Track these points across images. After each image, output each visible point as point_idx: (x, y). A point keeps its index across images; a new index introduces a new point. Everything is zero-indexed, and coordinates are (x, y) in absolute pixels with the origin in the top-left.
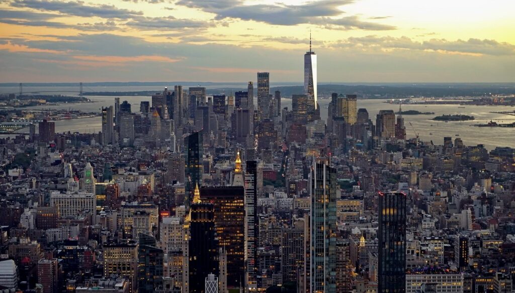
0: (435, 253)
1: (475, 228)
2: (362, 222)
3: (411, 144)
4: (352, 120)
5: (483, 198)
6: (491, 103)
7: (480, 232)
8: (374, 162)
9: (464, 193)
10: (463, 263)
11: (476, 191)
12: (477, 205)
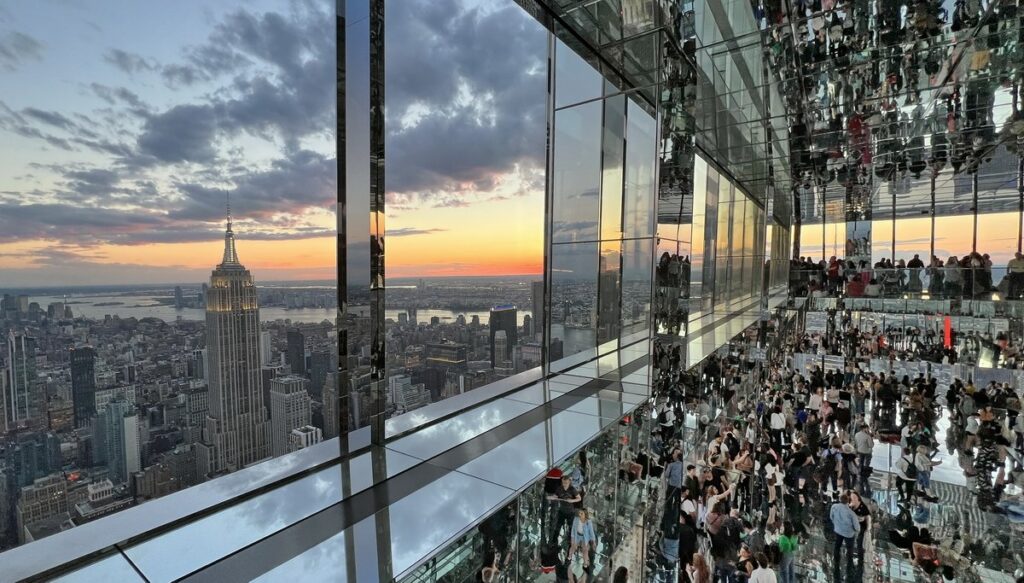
0: (109, 378)
1: (135, 361)
2: (47, 369)
3: (79, 320)
4: (25, 309)
5: (139, 345)
7: (140, 363)
8: (48, 333)
9: (125, 344)
10: (131, 380)
11: (133, 342)
12: (136, 349)
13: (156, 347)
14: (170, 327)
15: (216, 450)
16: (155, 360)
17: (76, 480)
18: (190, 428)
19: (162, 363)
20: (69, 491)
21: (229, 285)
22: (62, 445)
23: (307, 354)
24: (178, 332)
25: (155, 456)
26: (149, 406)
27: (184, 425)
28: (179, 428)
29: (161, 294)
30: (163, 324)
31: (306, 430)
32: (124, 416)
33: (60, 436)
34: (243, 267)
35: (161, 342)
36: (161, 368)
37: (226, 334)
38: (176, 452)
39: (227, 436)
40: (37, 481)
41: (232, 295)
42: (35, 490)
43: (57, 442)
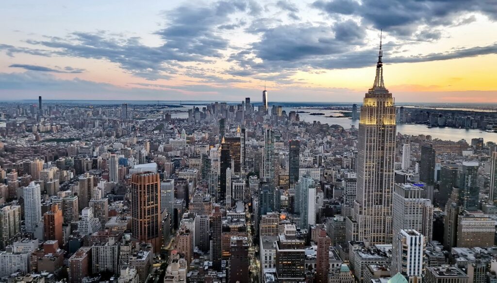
0: (310, 161)
1: (324, 152)
2: (283, 150)
3: (301, 123)
4: (280, 114)
5: (328, 142)
6: (331, 109)
7: (326, 154)
8: (288, 129)
9: (321, 141)
10: (320, 165)
11: (325, 140)
12: (325, 145)
13: (336, 145)
14: (346, 133)
15: (357, 226)
16: (334, 154)
17: (283, 219)
18: (345, 206)
19: (338, 156)
20: (280, 224)
21: (376, 105)
22: (282, 196)
23: (438, 167)
24: (351, 137)
25: (325, 218)
26: (326, 184)
27: (342, 202)
28: (340, 204)
29: (345, 109)
30: (343, 130)
31: (413, 234)
32: (310, 187)
33: (281, 191)
34: (387, 91)
35: (340, 143)
36: (337, 160)
37: (371, 142)
38: (335, 219)
39: (365, 218)
40: (268, 213)
41: (377, 113)
42: (267, 218)
43: (279, 194)
